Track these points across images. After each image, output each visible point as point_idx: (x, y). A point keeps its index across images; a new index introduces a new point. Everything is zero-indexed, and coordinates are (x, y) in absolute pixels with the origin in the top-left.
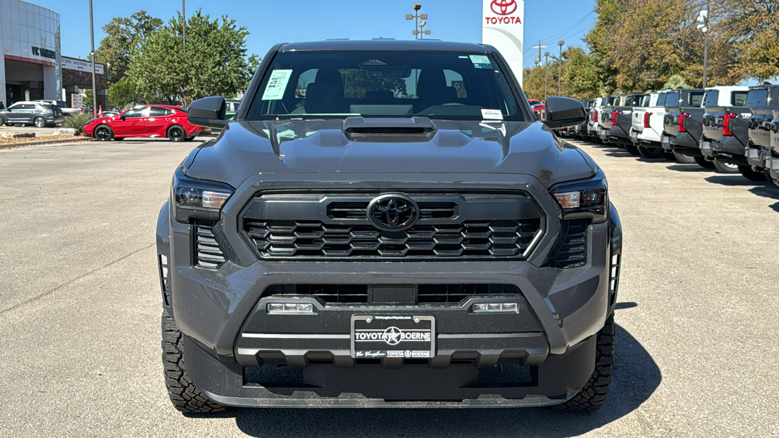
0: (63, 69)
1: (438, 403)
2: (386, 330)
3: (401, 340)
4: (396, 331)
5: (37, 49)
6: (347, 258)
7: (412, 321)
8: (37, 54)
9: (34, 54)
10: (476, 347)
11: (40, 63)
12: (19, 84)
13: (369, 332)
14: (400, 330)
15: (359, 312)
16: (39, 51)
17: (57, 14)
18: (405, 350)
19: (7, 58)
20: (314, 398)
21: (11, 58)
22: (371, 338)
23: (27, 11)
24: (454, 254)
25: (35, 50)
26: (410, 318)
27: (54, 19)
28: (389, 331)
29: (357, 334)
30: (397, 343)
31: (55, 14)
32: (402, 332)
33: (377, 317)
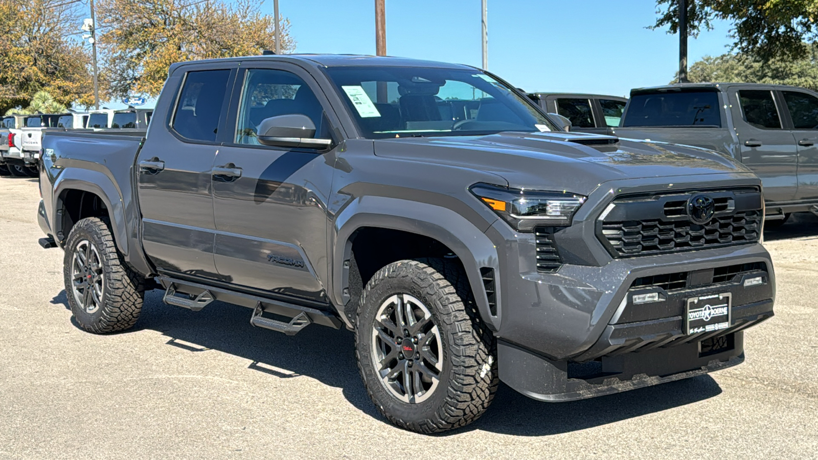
2: (703, 309)
4: (709, 309)
13: (694, 312)
14: (711, 307)
18: (714, 323)
28: (705, 310)
30: (709, 318)
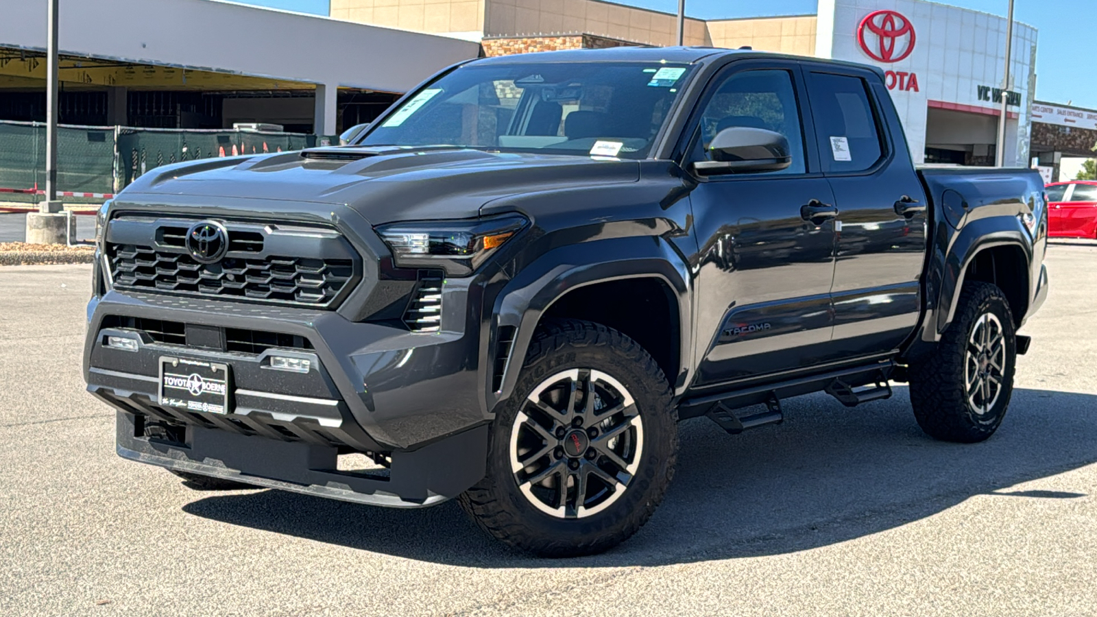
0: (1034, 124)
1: (284, 484)
3: (202, 391)
5: (987, 89)
6: (173, 291)
7: (209, 368)
8: (987, 99)
9: (980, 98)
10: (270, 410)
11: (991, 113)
12: (962, 149)
15: (169, 353)
16: (990, 94)
17: (1032, 29)
19: (932, 105)
20: (184, 460)
21: (939, 106)
22: (177, 385)
23: (976, 26)
24: (261, 295)
25: (983, 92)
26: (207, 365)
27: (1024, 39)
29: (166, 378)
31: (1029, 31)
32: (204, 381)
33: (182, 361)
